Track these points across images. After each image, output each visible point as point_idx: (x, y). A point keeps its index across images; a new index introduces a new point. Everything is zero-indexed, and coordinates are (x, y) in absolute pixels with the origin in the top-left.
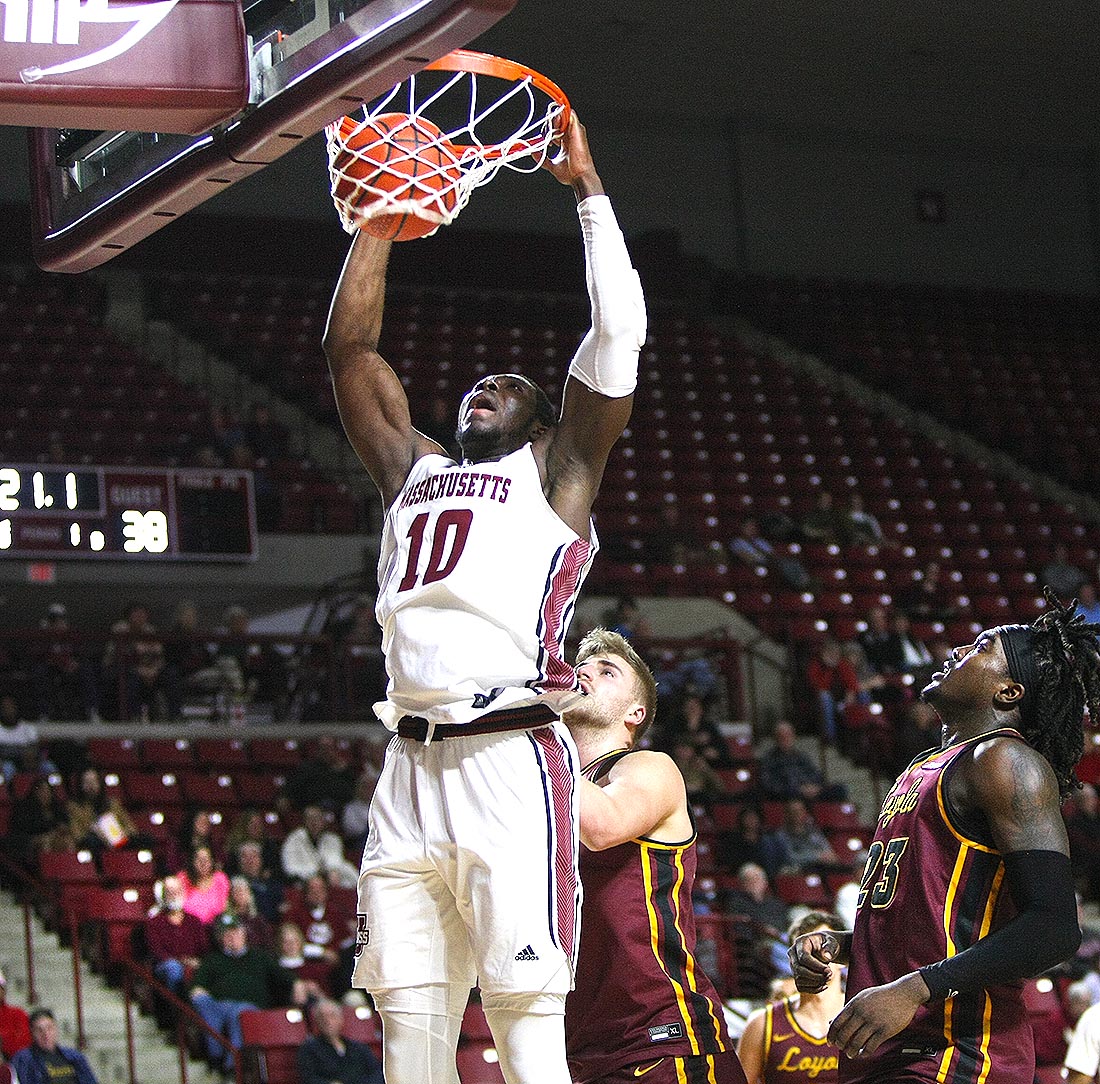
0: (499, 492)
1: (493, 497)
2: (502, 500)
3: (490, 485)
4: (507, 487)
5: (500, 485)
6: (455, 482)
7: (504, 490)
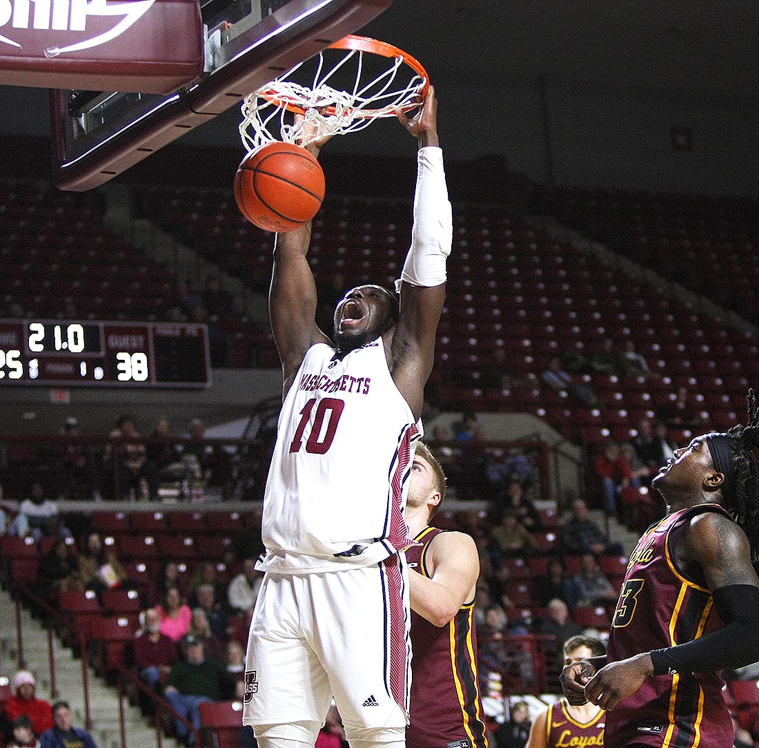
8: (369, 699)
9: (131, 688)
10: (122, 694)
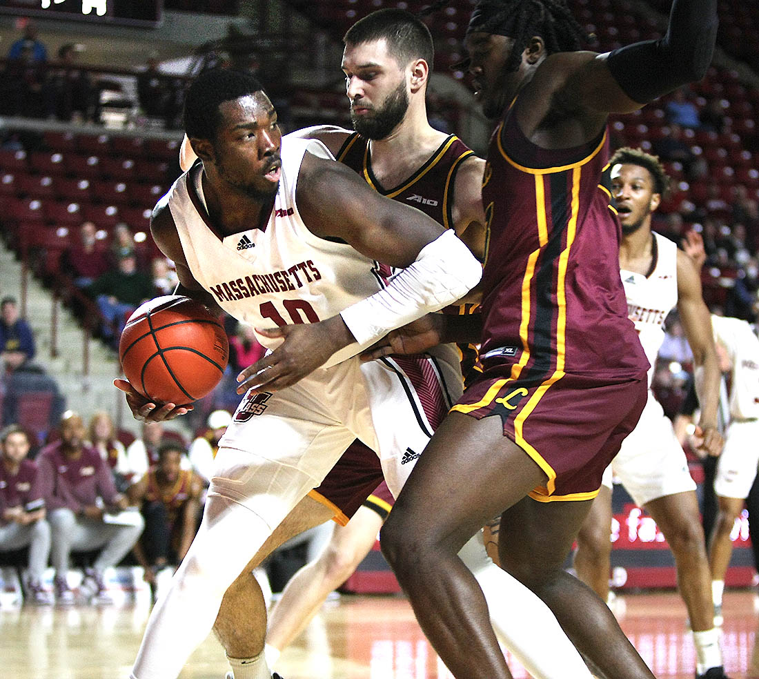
0: (311, 274)
1: (310, 280)
2: (318, 277)
3: (300, 273)
4: (313, 267)
5: (308, 269)
6: (275, 284)
7: (314, 270)
8: (406, 454)
9: (66, 292)
10: (56, 296)
